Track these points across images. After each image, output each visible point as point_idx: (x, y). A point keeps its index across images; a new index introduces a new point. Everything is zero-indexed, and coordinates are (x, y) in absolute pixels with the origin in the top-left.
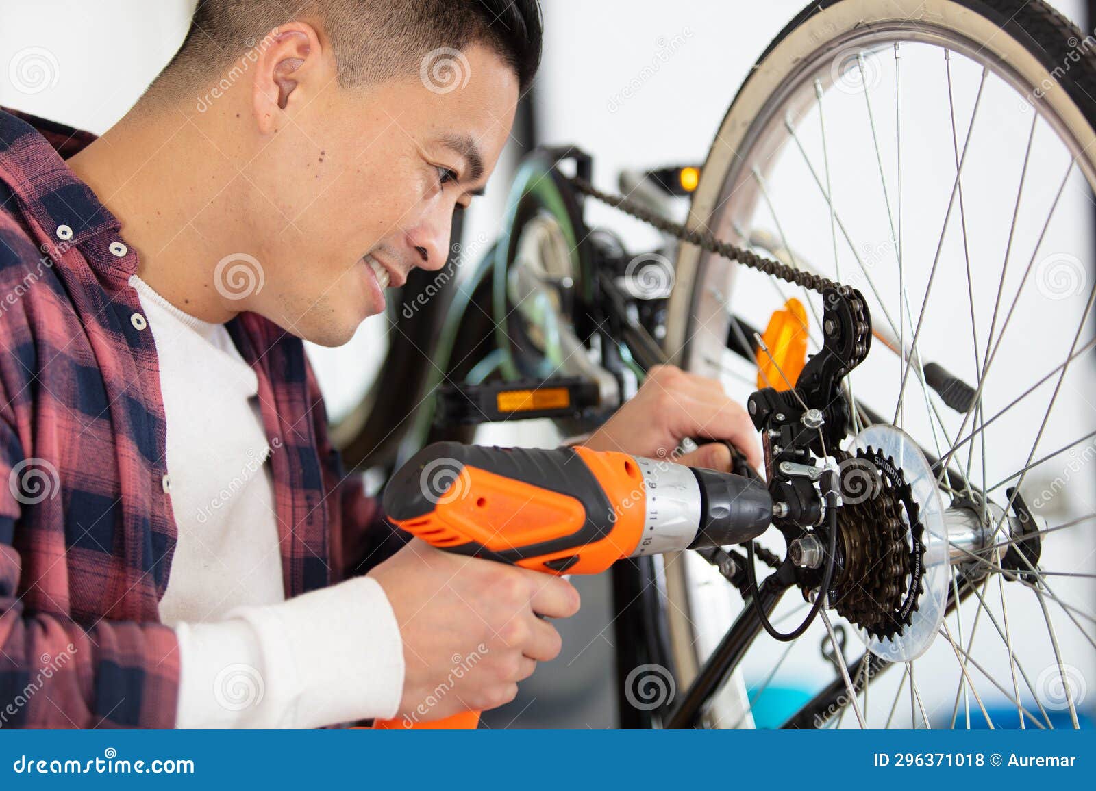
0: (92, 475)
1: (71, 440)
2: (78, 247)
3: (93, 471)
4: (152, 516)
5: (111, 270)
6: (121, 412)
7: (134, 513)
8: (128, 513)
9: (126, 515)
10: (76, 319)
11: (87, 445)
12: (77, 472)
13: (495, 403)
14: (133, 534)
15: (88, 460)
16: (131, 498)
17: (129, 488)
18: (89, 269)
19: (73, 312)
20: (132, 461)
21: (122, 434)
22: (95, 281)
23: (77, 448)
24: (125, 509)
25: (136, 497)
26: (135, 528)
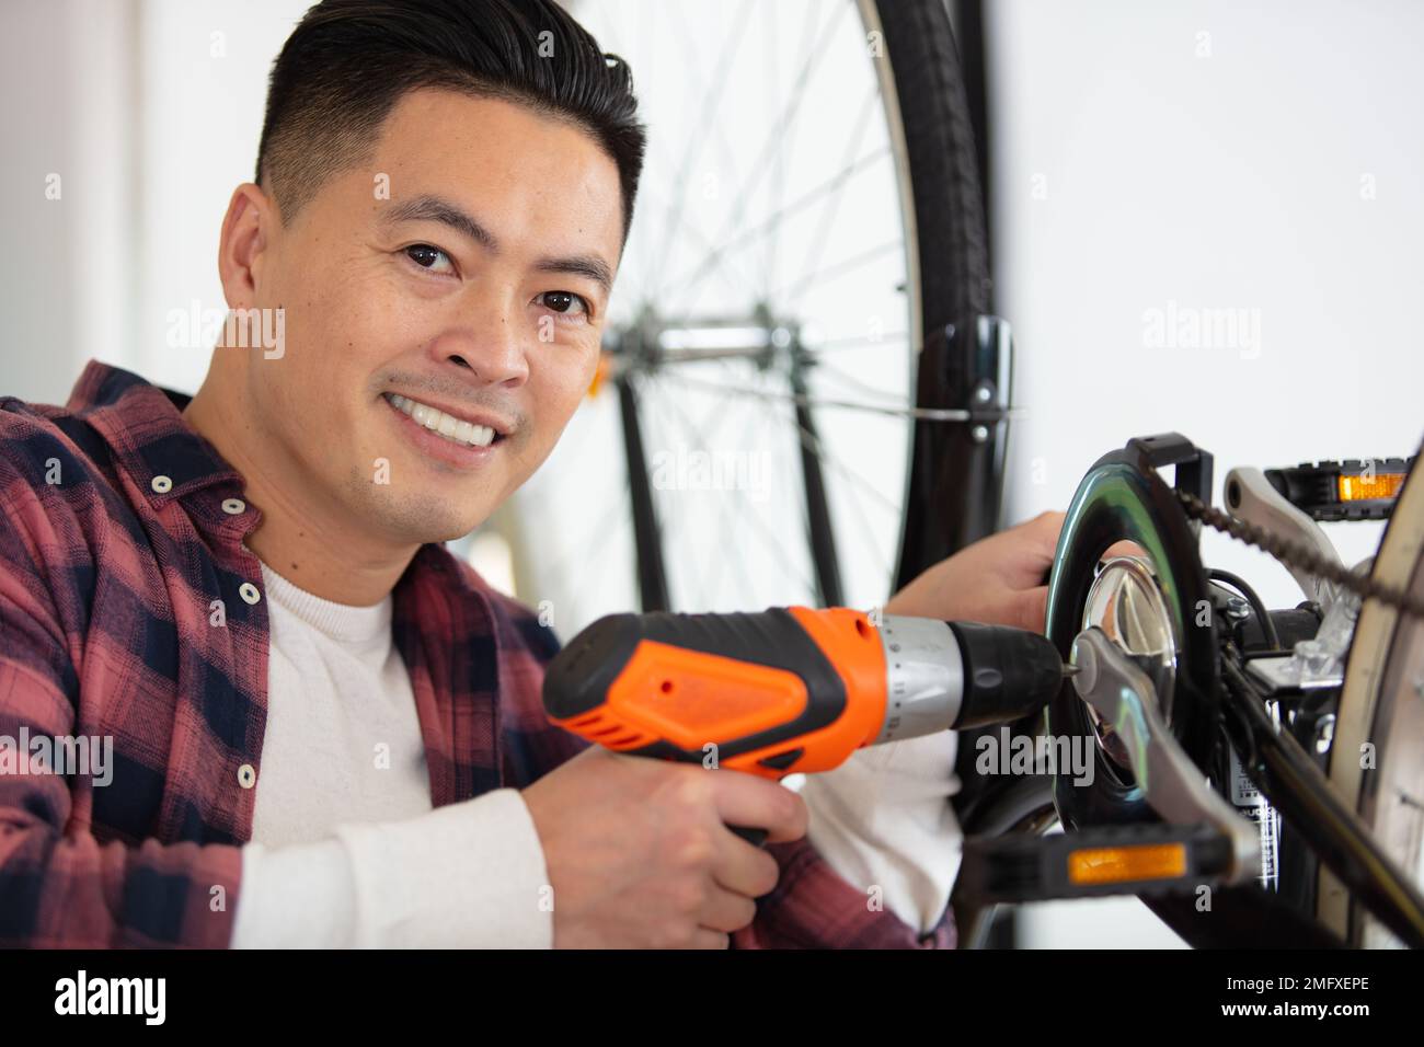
0: (140, 740)
1: (123, 691)
2: (181, 501)
3: (143, 735)
4: (213, 808)
5: (221, 531)
6: (190, 674)
7: (178, 793)
8: (171, 792)
9: (167, 794)
10: (156, 570)
11: (143, 703)
12: (122, 731)
13: (1063, 870)
14: (171, 818)
15: (139, 720)
16: (178, 774)
17: (178, 763)
18: (189, 523)
19: (154, 562)
20: (190, 733)
21: (186, 698)
22: (195, 537)
23: (130, 702)
24: (168, 787)
25: (185, 774)
26: (175, 811)
